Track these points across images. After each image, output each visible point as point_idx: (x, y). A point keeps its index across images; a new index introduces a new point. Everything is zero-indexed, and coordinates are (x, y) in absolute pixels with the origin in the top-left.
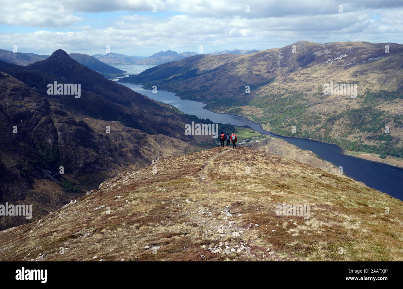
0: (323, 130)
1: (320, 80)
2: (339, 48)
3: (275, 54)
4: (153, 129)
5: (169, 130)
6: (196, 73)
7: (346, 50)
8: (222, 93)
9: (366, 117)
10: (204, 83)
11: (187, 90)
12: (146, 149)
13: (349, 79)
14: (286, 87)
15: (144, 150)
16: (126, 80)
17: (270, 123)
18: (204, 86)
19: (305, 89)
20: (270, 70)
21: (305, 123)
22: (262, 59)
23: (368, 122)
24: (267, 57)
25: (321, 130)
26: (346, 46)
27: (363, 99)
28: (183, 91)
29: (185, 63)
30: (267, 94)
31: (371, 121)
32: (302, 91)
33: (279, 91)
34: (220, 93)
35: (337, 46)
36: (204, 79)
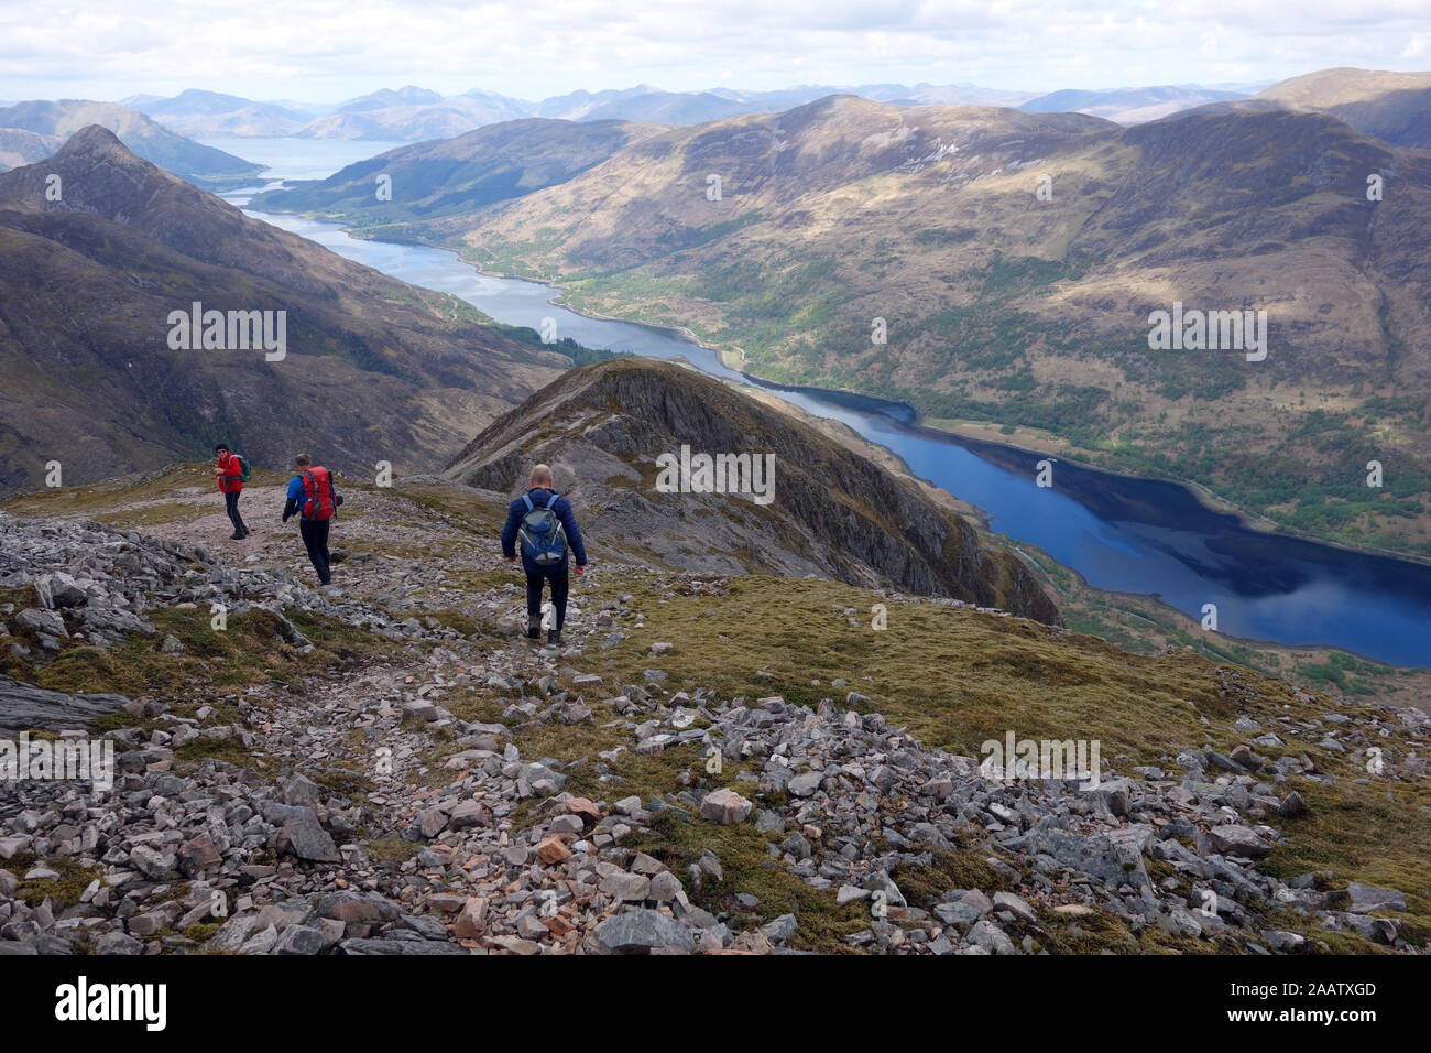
0: (876, 366)
1: (883, 221)
2: (937, 125)
3: (761, 133)
4: (426, 375)
5: (470, 374)
6: (518, 184)
7: (956, 132)
8: (606, 253)
9: (984, 329)
10: (548, 220)
11: (494, 244)
12: (423, 427)
13: (956, 222)
14: (791, 239)
15: (420, 430)
16: (276, 202)
17: (743, 348)
18: (550, 231)
19: (841, 247)
20: (748, 184)
21: (834, 349)
22: (724, 147)
23: (987, 343)
24: (740, 140)
25: (874, 366)
26: (957, 118)
27: (983, 280)
28: (480, 244)
29: (477, 148)
30: (737, 261)
31: (993, 341)
32: (834, 254)
33: (770, 251)
34: (596, 253)
35: (934, 118)
36: (548, 208)
